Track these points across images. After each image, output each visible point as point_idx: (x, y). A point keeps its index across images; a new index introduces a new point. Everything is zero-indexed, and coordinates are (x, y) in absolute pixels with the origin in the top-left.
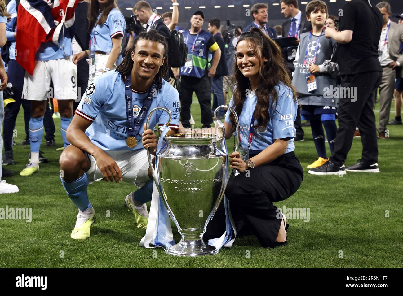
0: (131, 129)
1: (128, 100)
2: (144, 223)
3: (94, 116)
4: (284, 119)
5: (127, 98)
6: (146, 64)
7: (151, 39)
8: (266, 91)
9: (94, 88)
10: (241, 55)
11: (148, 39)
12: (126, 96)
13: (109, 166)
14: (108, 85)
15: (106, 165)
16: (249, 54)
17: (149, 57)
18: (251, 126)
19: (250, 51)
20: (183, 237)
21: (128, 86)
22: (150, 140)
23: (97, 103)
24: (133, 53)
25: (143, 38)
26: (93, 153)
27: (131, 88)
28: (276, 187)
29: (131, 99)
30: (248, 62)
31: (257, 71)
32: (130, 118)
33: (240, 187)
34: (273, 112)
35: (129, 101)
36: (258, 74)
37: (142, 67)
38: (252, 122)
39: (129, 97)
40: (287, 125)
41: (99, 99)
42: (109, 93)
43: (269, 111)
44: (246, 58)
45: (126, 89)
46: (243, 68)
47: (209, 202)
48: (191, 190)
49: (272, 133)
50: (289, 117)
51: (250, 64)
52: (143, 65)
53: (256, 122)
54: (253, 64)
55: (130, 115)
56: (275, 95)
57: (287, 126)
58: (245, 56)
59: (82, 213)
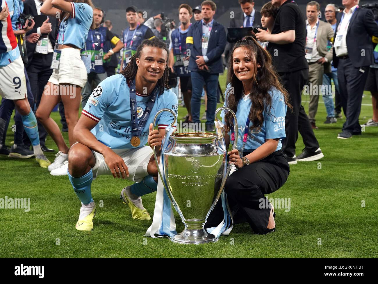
0: (135, 129)
1: (133, 102)
2: (139, 214)
3: (100, 116)
4: (277, 121)
5: (132, 100)
6: (153, 69)
7: (156, 46)
8: (261, 95)
9: (101, 90)
10: (238, 61)
11: (154, 46)
12: (131, 99)
13: (117, 163)
14: (114, 88)
15: (114, 163)
16: (246, 60)
17: (156, 62)
18: (246, 127)
19: (247, 57)
20: (187, 226)
21: (133, 90)
22: (156, 139)
23: (103, 105)
24: (137, 59)
25: (148, 45)
26: (102, 151)
27: (135, 91)
28: (268, 182)
29: (135, 102)
30: (244, 67)
31: (252, 76)
32: (134, 119)
33: (239, 183)
34: (267, 115)
35: (133, 104)
36: (252, 78)
37: (149, 71)
38: (248, 124)
39: (134, 100)
40: (279, 126)
41: (105, 101)
42: (115, 96)
43: (263, 113)
44: (243, 64)
45: (131, 92)
46: (239, 72)
47: (211, 196)
48: (197, 184)
49: (265, 133)
50: (281, 120)
51: (246, 69)
52: (150, 70)
53: (251, 123)
54: (249, 69)
55: (134, 117)
56: (269, 99)
57: (280, 128)
58: (241, 61)
59: (85, 207)
